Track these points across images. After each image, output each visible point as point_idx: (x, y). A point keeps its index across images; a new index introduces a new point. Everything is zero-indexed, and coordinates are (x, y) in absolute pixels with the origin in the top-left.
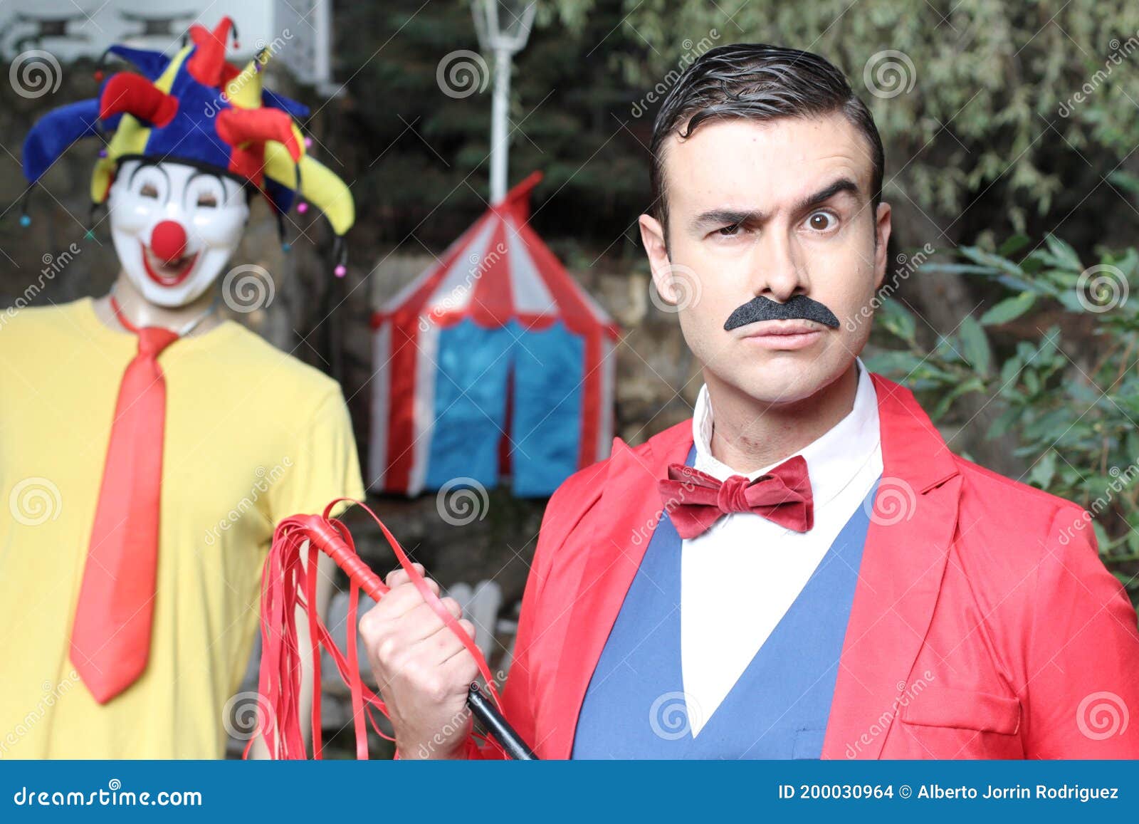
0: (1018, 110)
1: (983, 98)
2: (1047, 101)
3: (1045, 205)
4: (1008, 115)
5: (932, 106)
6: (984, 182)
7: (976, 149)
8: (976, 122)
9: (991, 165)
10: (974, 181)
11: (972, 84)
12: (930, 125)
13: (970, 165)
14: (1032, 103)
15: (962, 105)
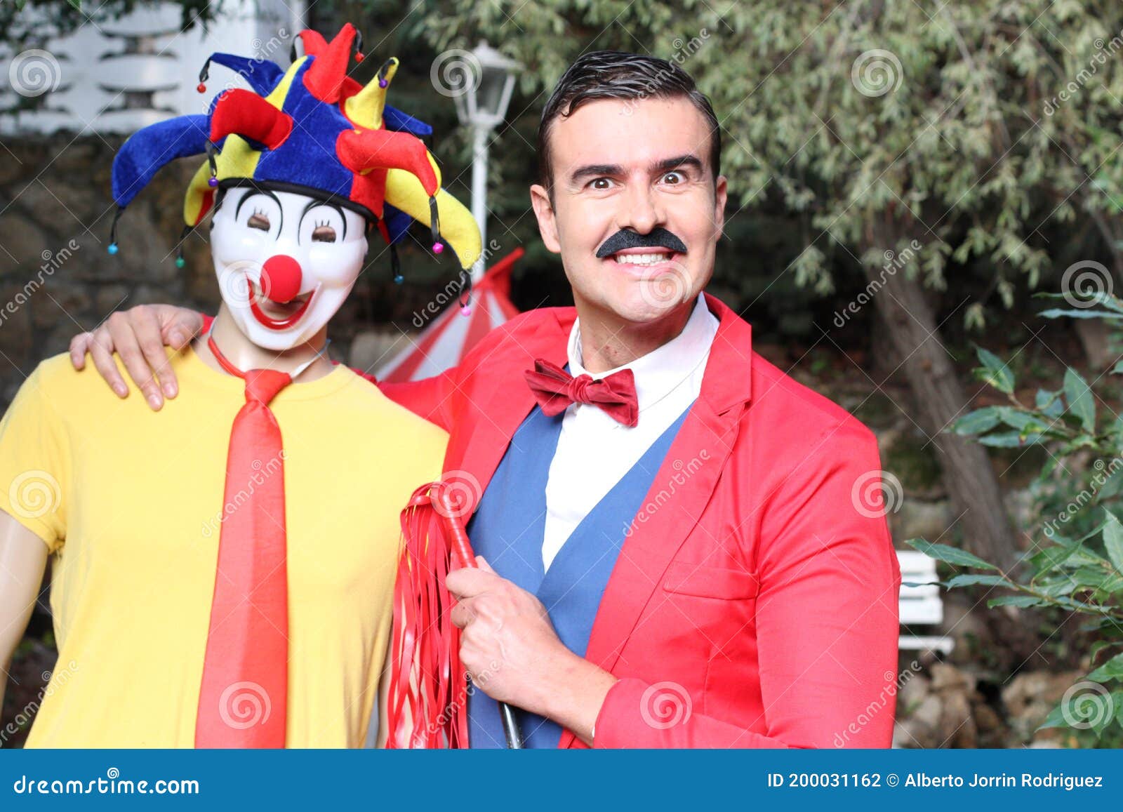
0: (1005, 179)
1: (969, 170)
2: (1035, 170)
3: (1034, 279)
4: (996, 185)
5: (919, 179)
6: (971, 252)
7: (962, 223)
8: (962, 196)
9: (978, 237)
10: (962, 254)
11: (958, 156)
12: (917, 196)
13: (956, 241)
14: (1019, 171)
15: (948, 177)
